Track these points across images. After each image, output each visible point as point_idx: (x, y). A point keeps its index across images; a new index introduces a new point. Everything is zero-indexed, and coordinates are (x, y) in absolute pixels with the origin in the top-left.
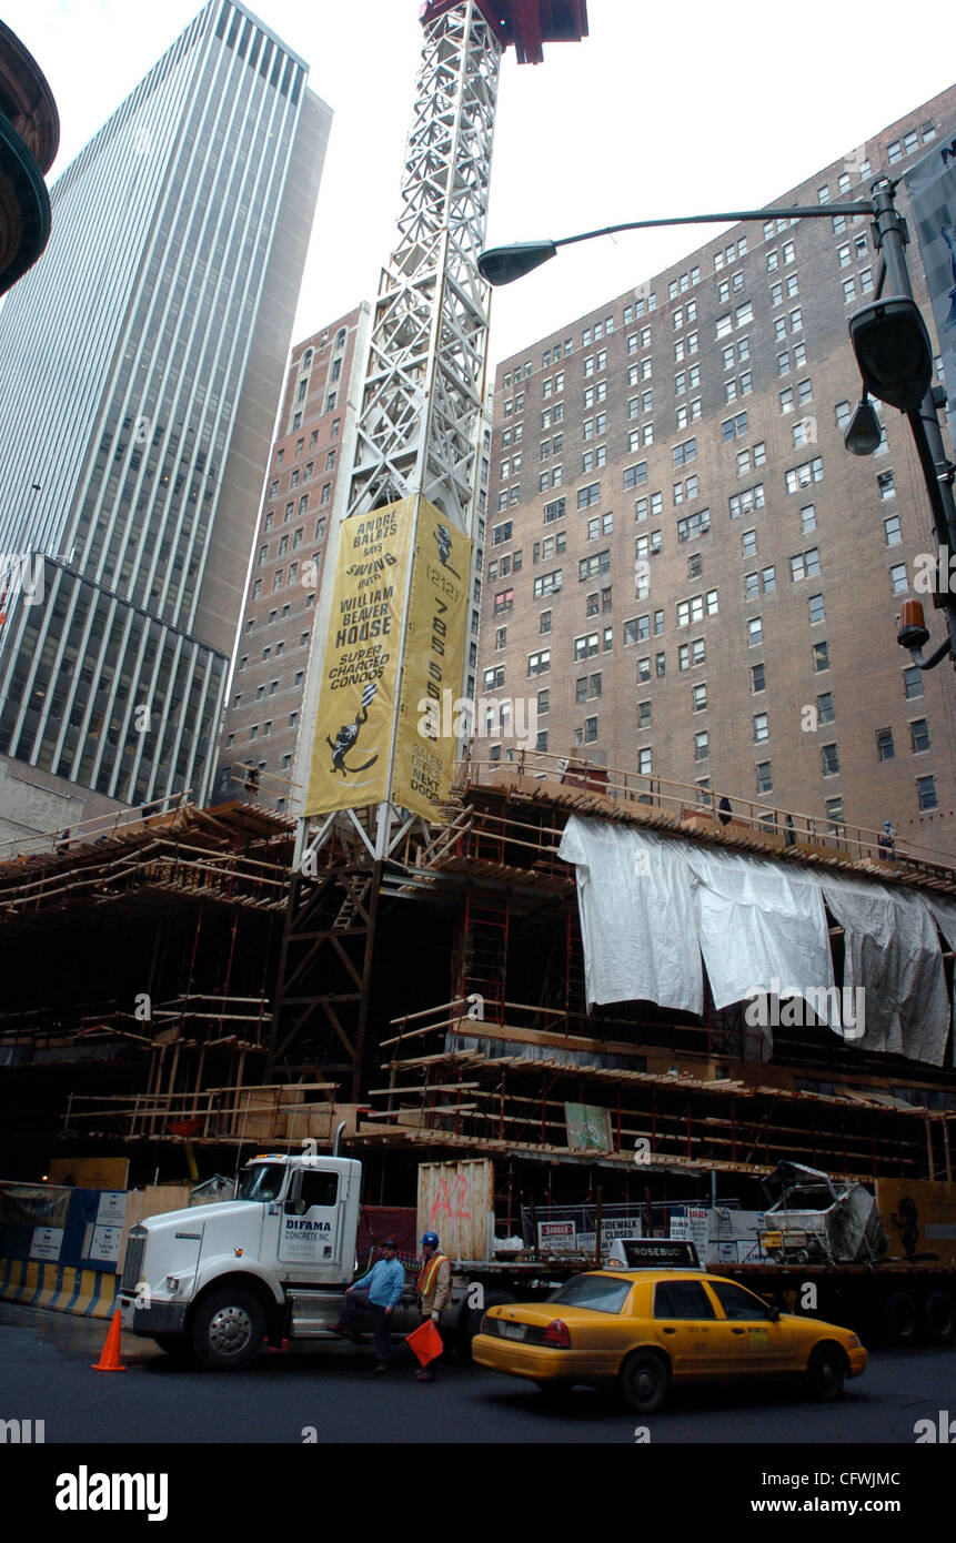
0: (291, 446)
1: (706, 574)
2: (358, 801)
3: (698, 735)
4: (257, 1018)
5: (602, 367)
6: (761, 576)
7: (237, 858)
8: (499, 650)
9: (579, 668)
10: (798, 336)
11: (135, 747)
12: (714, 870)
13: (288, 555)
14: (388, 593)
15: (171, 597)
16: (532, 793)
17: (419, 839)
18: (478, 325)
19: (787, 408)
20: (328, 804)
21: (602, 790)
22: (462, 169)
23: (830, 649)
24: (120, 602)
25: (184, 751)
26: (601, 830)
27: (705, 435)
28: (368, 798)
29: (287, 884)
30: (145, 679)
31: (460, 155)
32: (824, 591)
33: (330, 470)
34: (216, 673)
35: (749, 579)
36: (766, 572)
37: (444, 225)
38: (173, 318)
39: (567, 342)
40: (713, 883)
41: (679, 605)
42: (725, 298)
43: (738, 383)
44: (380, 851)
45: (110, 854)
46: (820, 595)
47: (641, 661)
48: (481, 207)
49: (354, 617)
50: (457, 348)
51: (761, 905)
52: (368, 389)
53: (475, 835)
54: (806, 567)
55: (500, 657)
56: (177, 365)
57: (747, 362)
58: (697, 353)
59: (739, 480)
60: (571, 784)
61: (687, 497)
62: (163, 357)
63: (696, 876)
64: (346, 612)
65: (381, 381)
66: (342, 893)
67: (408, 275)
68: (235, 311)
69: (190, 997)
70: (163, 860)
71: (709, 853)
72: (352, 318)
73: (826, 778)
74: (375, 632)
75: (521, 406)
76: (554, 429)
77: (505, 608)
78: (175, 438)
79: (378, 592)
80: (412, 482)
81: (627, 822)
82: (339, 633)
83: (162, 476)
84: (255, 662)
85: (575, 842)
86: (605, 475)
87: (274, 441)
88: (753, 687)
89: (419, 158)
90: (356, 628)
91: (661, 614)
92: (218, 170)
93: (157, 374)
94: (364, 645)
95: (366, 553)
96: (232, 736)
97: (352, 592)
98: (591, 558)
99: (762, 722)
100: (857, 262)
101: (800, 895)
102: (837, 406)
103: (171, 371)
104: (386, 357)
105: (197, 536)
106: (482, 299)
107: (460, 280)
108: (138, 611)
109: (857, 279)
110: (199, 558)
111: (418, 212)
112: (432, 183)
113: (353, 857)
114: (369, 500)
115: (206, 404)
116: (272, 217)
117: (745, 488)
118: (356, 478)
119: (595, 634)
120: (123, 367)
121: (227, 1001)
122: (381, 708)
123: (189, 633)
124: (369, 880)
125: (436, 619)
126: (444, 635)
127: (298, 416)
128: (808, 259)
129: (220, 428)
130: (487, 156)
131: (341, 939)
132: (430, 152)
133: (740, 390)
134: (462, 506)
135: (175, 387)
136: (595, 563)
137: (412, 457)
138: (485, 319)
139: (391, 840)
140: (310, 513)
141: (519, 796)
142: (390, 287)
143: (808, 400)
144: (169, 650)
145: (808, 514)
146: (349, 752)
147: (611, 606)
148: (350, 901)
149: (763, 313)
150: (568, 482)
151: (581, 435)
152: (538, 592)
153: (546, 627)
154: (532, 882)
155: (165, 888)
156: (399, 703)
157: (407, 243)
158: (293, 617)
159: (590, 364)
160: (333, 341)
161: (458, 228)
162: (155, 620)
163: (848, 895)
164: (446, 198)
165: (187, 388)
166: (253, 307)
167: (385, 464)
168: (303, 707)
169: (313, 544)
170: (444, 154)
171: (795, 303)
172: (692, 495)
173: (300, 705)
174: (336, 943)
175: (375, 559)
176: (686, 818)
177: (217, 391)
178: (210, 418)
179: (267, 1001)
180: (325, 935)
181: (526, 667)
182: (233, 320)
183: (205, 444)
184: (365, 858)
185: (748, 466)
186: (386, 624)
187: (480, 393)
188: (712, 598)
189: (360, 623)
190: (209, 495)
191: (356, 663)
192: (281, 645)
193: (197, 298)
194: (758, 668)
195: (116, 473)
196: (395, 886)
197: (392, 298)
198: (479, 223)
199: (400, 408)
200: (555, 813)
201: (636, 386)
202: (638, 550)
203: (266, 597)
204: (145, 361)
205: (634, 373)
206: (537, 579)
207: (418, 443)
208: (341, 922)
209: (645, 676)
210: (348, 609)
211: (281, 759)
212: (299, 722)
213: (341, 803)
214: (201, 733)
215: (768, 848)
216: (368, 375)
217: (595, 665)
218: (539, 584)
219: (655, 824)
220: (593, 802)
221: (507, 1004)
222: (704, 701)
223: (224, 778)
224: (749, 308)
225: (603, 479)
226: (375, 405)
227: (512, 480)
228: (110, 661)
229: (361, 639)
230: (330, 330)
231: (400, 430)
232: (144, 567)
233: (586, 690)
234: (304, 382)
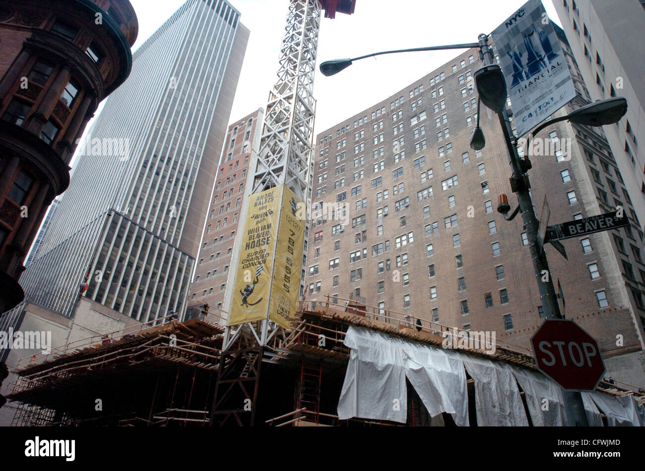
0: (226, 167)
1: (408, 225)
2: (253, 318)
3: (405, 296)
4: (203, 421)
5: (362, 137)
6: (432, 226)
7: (197, 344)
8: (316, 258)
9: (352, 266)
10: (446, 125)
11: (150, 298)
12: (414, 352)
13: (224, 214)
14: (269, 226)
15: (170, 231)
16: (333, 315)
17: (281, 337)
18: (310, 115)
19: (442, 155)
20: (239, 320)
21: (364, 315)
22: (305, 52)
23: (463, 258)
24: (148, 232)
25: (173, 301)
26: (363, 333)
27: (407, 166)
28: (258, 318)
29: (219, 357)
30: (157, 267)
31: (304, 47)
32: (459, 232)
33: (243, 178)
34: (189, 265)
35: (427, 227)
36: (434, 224)
37: (297, 74)
38: (178, 112)
39: (347, 126)
40: (414, 358)
41: (396, 238)
42: (414, 109)
43: (421, 144)
44: (263, 341)
45: (137, 343)
46: (458, 234)
47: (379, 263)
48: (312, 68)
49: (254, 237)
50: (301, 124)
51: (435, 368)
52: (263, 140)
53: (306, 333)
54: (451, 222)
55: (317, 261)
56: (179, 131)
57: (424, 135)
58: (403, 132)
59: (422, 184)
60: (350, 312)
61: (399, 191)
62: (173, 128)
63: (406, 354)
64: (250, 235)
65: (268, 137)
66: (245, 361)
67: (281, 94)
68: (205, 110)
69: (172, 410)
70: (162, 345)
71: (412, 345)
72: (255, 114)
73: (463, 315)
74: (263, 243)
75: (327, 153)
76: (341, 162)
77: (319, 239)
78: (176, 163)
79: (265, 226)
80: (281, 179)
81: (375, 329)
82: (247, 244)
83: (169, 179)
84: (207, 261)
85: (352, 338)
86: (364, 182)
87: (219, 165)
88: (429, 275)
89: (287, 48)
90: (254, 241)
91: (388, 242)
92: (201, 53)
93: (170, 135)
94: (258, 249)
95: (260, 209)
96: (194, 294)
97: (253, 226)
98: (357, 218)
99: (433, 291)
100: (469, 95)
101: (454, 364)
102: (463, 154)
103: (176, 134)
104: (271, 127)
105: (183, 205)
106: (312, 104)
107: (303, 96)
108: (156, 237)
109: (470, 102)
110: (184, 214)
111: (286, 69)
112: (292, 58)
113: (250, 345)
114: (262, 187)
115: (190, 148)
116: (223, 72)
117: (424, 188)
118: (256, 177)
119: (359, 251)
120: (155, 132)
121: (189, 412)
122: (265, 277)
123: (177, 247)
124: (257, 355)
125: (290, 238)
126: (293, 245)
127: (230, 154)
128: (449, 94)
129: (196, 159)
130: (315, 48)
131: (243, 383)
132: (291, 45)
133: (421, 147)
134: (302, 190)
135: (177, 141)
136: (359, 220)
137: (281, 169)
138: (313, 113)
139: (268, 337)
140: (234, 196)
141: (327, 316)
142: (273, 99)
143: (450, 151)
144: (168, 254)
145: (452, 199)
146: (249, 296)
147: (366, 239)
148: (248, 365)
149: (431, 114)
150: (348, 185)
151: (353, 165)
152: (334, 232)
153: (337, 248)
154: (331, 357)
155: (163, 358)
156: (273, 274)
157: (281, 81)
158: (225, 241)
159: (357, 135)
160: (247, 124)
161: (302, 76)
162: (163, 241)
163: (475, 365)
164: (298, 64)
165: (183, 141)
166: (213, 109)
167: (269, 171)
168: (227, 281)
169: (235, 209)
170: (297, 46)
171: (444, 112)
172: (402, 191)
173: (226, 281)
174: (241, 384)
175: (264, 212)
176: (401, 329)
177: (195, 143)
178: (192, 154)
179: (207, 412)
180: (236, 380)
181: (328, 266)
182: (204, 114)
183: (189, 166)
184: (256, 346)
185: (425, 179)
186: (268, 240)
187: (311, 143)
188: (411, 235)
189: (255, 240)
190: (190, 187)
191: (254, 257)
192: (219, 254)
193: (189, 104)
194: (432, 266)
195: (149, 177)
196: (269, 358)
197: (274, 103)
198: (312, 74)
199: (276, 148)
200: (342, 325)
201: (377, 145)
202: (378, 214)
203: (212, 233)
204: (165, 129)
205: (376, 139)
206: (333, 227)
207: (284, 163)
208: (244, 375)
209: (381, 269)
210: (251, 233)
211: (217, 305)
212: (225, 288)
213: (245, 320)
214: (181, 293)
215: (438, 342)
216: (263, 134)
217: (359, 265)
218: (334, 229)
219: (387, 330)
220: (360, 320)
221: (320, 414)
222: (408, 281)
223: (190, 314)
224: (424, 113)
225: (363, 184)
226: (266, 147)
227: (323, 184)
228: (141, 258)
229: (256, 246)
230: (245, 119)
231: (276, 157)
232: (159, 218)
233: (355, 276)
234: (233, 140)
